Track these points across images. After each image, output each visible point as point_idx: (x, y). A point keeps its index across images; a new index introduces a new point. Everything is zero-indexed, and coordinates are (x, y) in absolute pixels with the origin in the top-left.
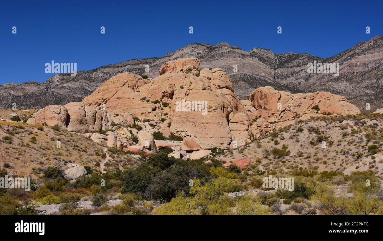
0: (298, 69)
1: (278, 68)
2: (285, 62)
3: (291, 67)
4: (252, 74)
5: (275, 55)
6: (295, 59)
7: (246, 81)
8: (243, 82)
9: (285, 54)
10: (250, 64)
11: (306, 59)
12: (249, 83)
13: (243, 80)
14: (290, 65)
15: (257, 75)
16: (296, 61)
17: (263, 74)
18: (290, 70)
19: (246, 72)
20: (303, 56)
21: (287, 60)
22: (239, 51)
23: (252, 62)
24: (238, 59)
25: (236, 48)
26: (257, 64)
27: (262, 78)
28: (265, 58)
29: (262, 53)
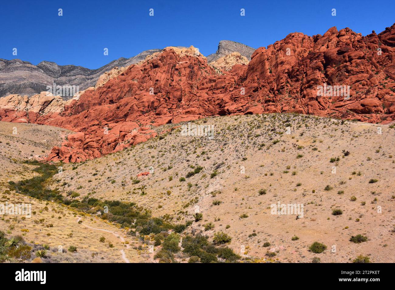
0: (73, 78)
1: (60, 77)
2: (65, 72)
3: (69, 76)
4: (38, 82)
5: (59, 66)
6: (73, 70)
7: (32, 88)
8: (31, 89)
9: (66, 66)
10: (36, 76)
11: (80, 70)
12: (34, 89)
13: (30, 87)
14: (68, 74)
15: (42, 83)
16: (73, 72)
17: (46, 83)
18: (68, 78)
19: (33, 81)
20: (77, 68)
21: (67, 71)
22: (30, 65)
23: (37, 74)
24: (28, 72)
25: (27, 63)
26: (41, 75)
27: (45, 85)
28: (51, 69)
29: (48, 65)
